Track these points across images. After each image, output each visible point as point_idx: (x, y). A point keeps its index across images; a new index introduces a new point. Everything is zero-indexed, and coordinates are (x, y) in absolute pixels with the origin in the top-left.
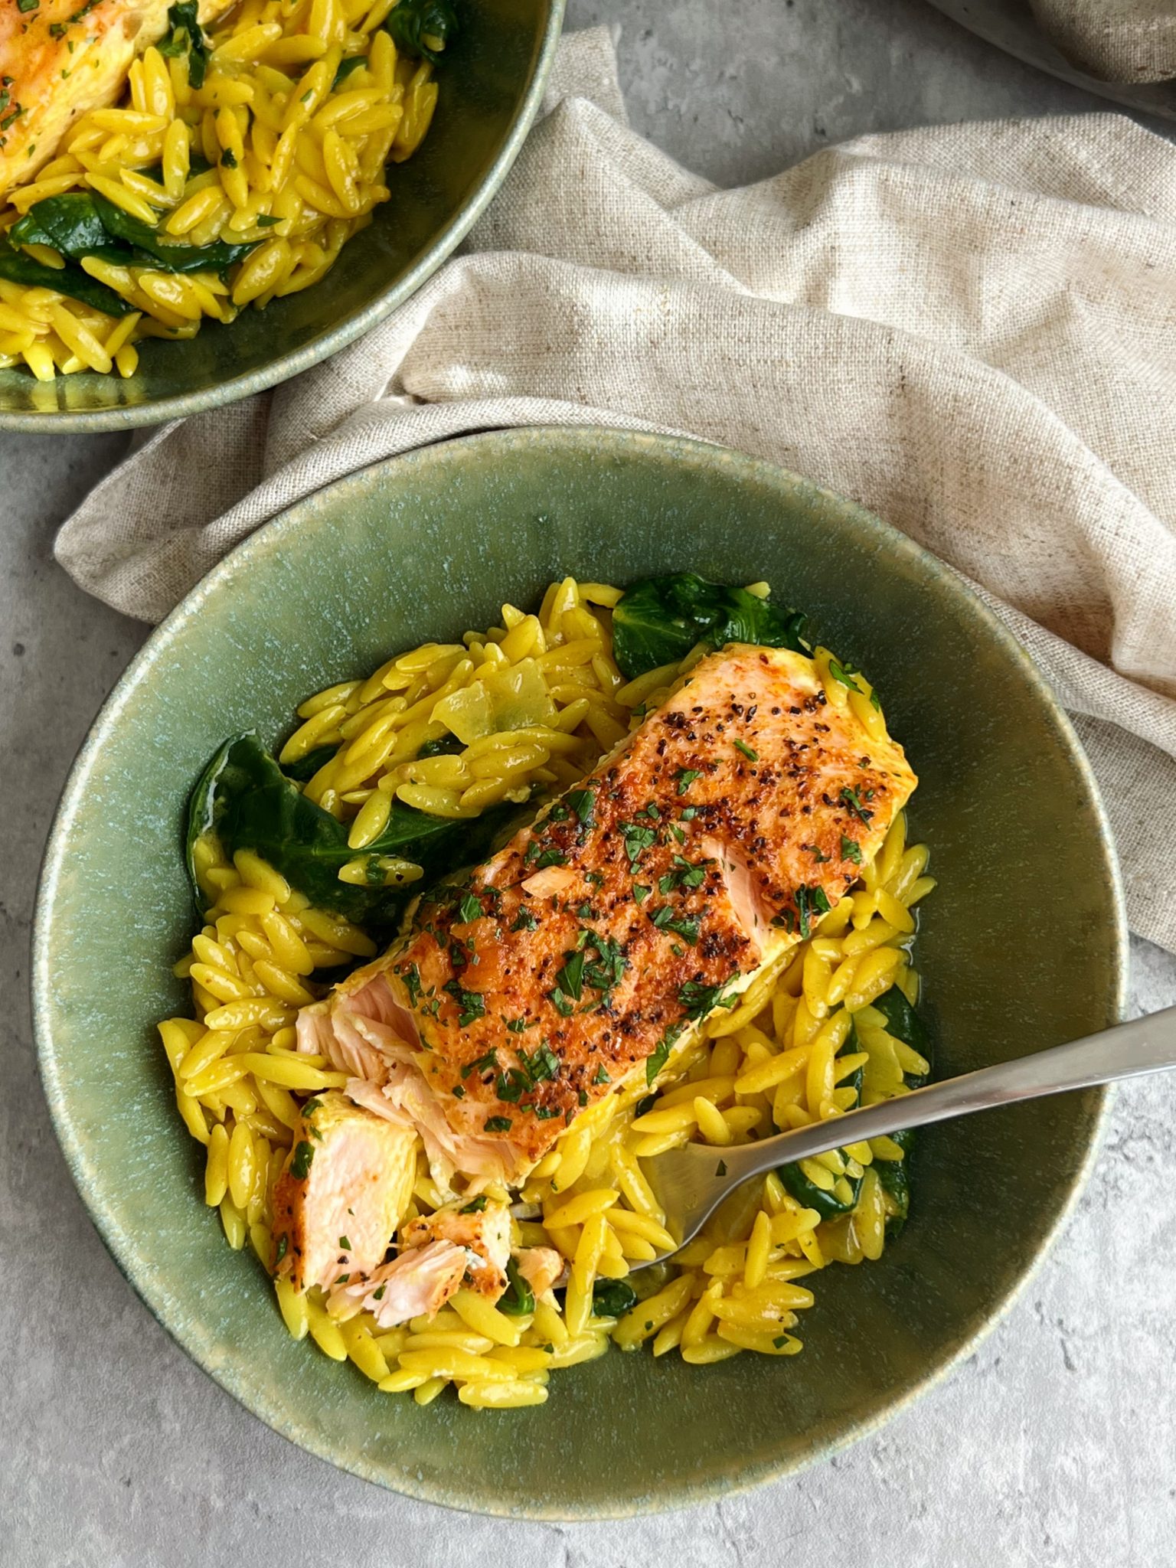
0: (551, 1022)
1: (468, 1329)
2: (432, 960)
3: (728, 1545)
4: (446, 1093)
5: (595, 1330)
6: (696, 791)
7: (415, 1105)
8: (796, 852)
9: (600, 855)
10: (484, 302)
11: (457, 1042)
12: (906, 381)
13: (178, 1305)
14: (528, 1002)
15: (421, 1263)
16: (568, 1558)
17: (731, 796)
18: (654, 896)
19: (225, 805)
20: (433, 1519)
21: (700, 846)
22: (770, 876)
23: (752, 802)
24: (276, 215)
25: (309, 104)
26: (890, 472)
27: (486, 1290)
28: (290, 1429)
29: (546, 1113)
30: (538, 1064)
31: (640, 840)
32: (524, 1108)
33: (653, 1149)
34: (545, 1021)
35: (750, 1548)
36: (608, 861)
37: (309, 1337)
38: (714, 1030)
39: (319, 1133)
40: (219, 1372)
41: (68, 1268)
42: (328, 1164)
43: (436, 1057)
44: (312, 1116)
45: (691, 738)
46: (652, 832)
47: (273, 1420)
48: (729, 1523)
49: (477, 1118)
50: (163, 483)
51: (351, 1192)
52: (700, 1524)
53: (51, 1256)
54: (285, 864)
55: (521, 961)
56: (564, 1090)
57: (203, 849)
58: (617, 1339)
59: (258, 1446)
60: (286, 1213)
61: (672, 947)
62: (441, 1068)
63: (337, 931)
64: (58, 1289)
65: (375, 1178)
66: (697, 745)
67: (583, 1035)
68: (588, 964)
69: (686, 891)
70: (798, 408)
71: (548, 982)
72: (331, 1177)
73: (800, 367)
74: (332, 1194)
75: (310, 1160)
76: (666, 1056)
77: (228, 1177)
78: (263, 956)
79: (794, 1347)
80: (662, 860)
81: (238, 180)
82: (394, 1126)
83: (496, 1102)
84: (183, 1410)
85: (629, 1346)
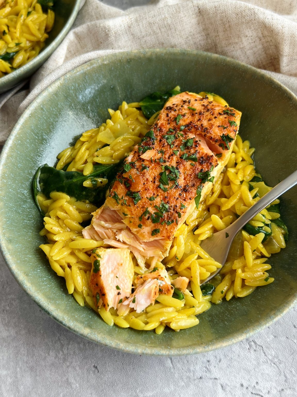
0: (162, 195)
1: (166, 306)
2: (120, 188)
3: (273, 364)
4: (136, 228)
5: (205, 300)
6: (182, 122)
7: (127, 239)
8: (217, 128)
9: (160, 146)
10: (81, 42)
11: (135, 210)
12: (200, 10)
13: (69, 318)
14: (153, 192)
15: (145, 286)
16: (222, 387)
17: (193, 121)
18: (180, 152)
19: (43, 185)
20: (173, 389)
21: (188, 136)
22: (212, 136)
23: (199, 120)
24: (20, 43)
25: (22, 18)
26: (202, 43)
27: (168, 293)
28: (119, 345)
29: (170, 223)
30: (162, 208)
31: (171, 138)
32: (162, 223)
33: (203, 237)
34: (160, 195)
35: (280, 363)
36: (163, 146)
37: (115, 325)
38: (208, 202)
39: (100, 256)
40: (89, 334)
41: (28, 344)
42: (105, 265)
43: (130, 218)
44: (96, 252)
45: (175, 111)
46: (173, 136)
47: (112, 344)
48: (270, 357)
49: (148, 233)
50: (4, 123)
51: (115, 271)
52: (261, 361)
53: (21, 342)
54: (66, 189)
55: (147, 179)
56: (173, 214)
57: (40, 198)
58: (213, 302)
59: (106, 383)
60: (96, 286)
61: (191, 164)
62: (132, 220)
63: (87, 206)
64: (26, 352)
65: (121, 264)
66: (177, 112)
67: (173, 196)
68: (168, 175)
69: (189, 148)
70: (173, 31)
71: (157, 183)
72: (107, 268)
73: (171, 18)
74: (109, 273)
75: (99, 265)
76: (200, 196)
77: (74, 282)
78: (66, 218)
79: (272, 280)
80: (179, 142)
81: (8, 37)
82: (122, 249)
83: (153, 225)
84: (78, 379)
85: (218, 302)
